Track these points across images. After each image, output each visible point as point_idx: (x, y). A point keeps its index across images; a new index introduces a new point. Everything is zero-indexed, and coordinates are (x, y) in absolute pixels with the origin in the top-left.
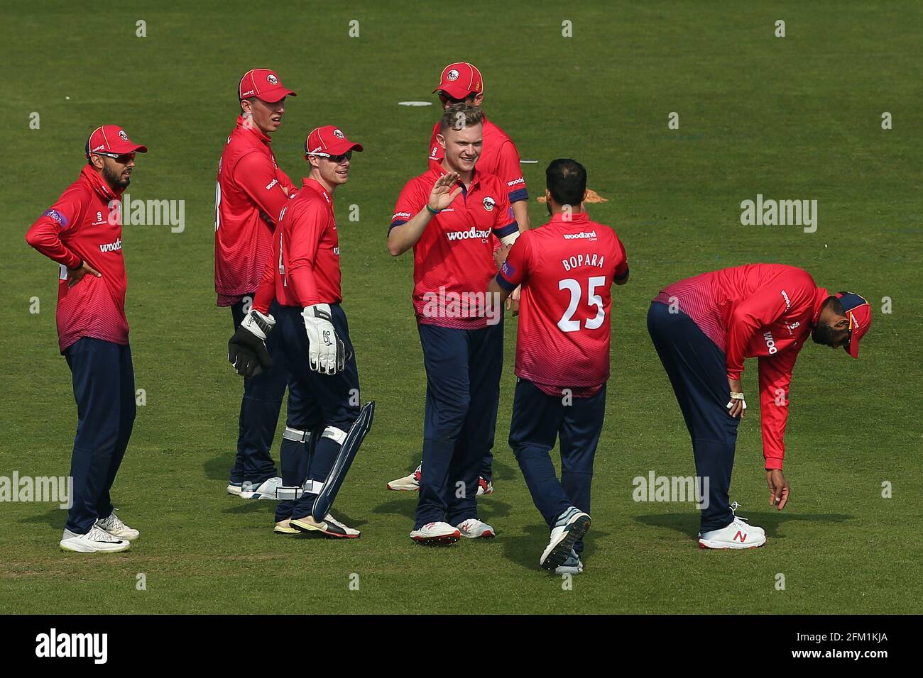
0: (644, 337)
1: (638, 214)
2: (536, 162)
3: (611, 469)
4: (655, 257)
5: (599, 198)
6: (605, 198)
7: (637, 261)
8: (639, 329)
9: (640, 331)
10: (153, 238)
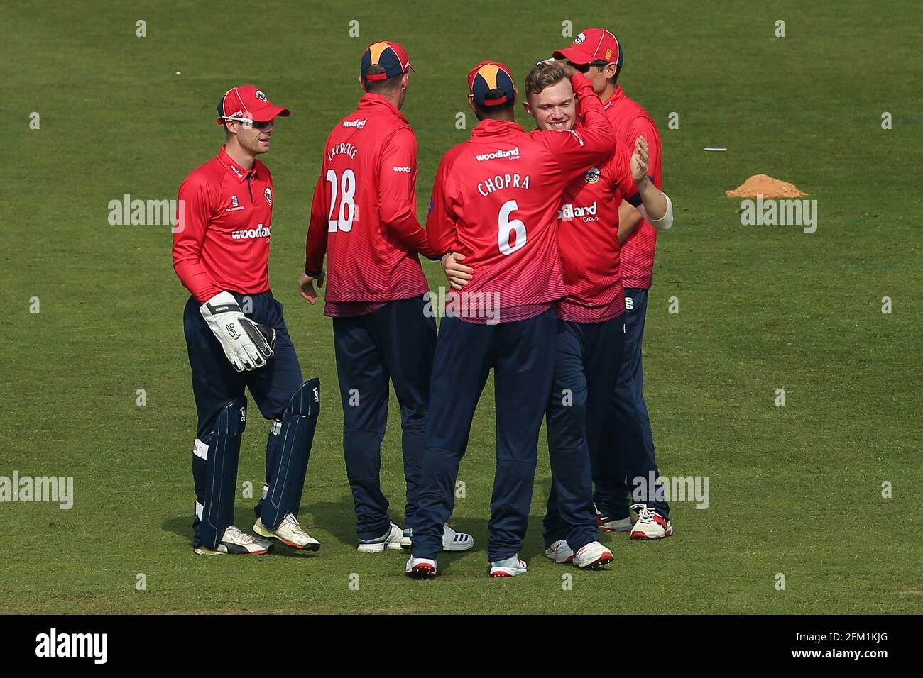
0: (850, 354)
1: (843, 211)
2: (725, 149)
3: (811, 509)
4: (864, 262)
5: (798, 192)
6: (805, 192)
7: (843, 266)
8: (843, 345)
9: (845, 348)
10: (278, 237)
